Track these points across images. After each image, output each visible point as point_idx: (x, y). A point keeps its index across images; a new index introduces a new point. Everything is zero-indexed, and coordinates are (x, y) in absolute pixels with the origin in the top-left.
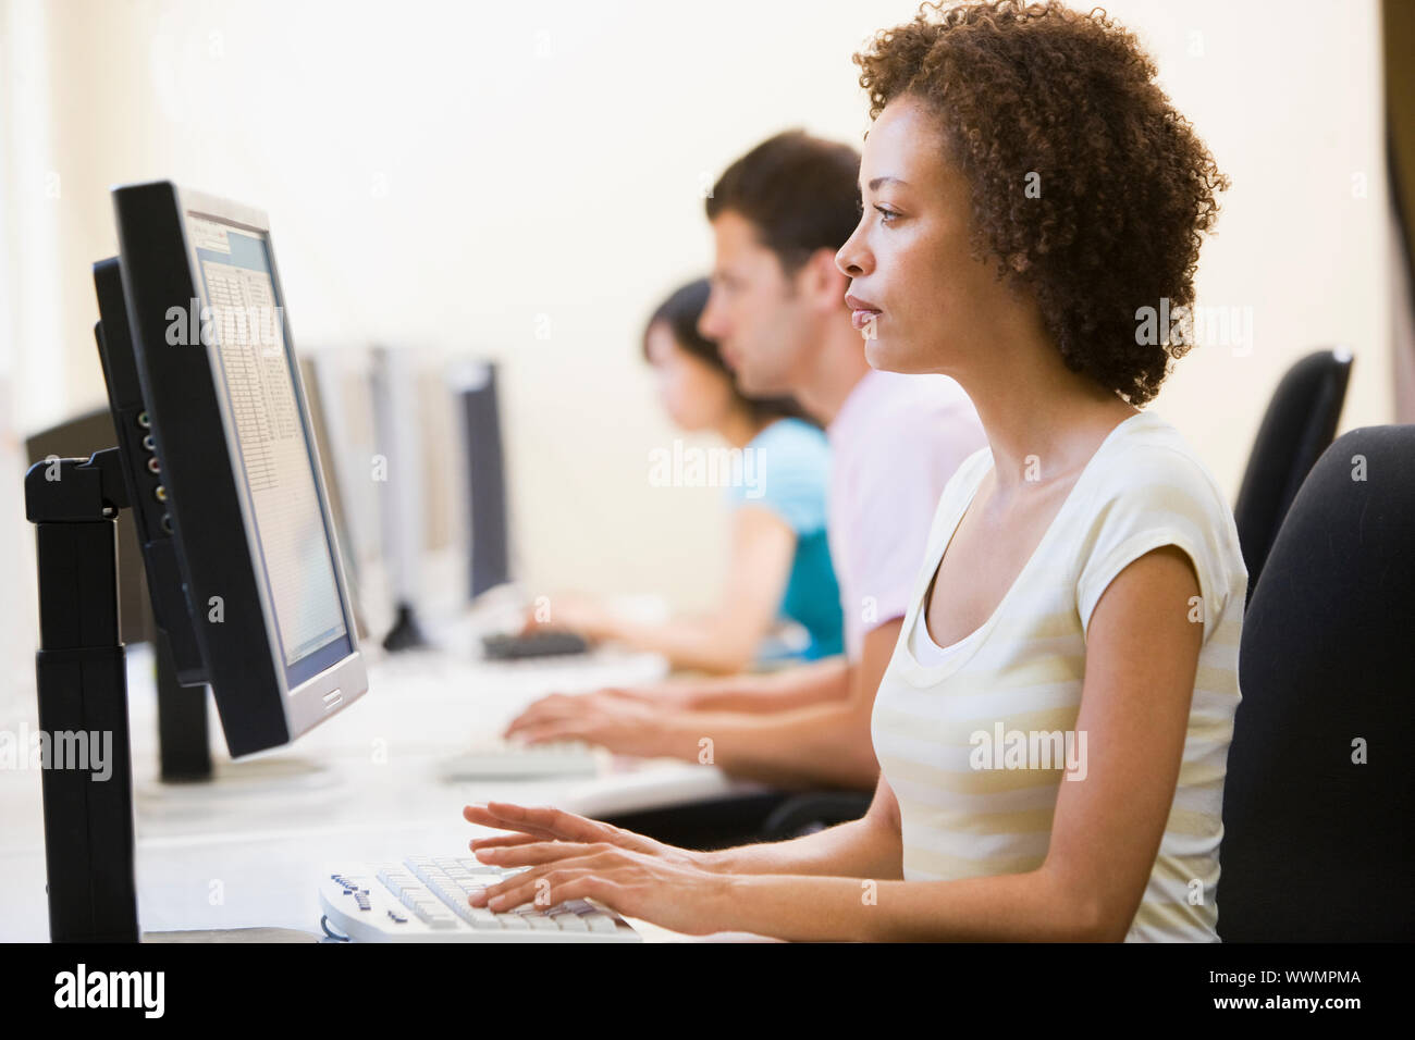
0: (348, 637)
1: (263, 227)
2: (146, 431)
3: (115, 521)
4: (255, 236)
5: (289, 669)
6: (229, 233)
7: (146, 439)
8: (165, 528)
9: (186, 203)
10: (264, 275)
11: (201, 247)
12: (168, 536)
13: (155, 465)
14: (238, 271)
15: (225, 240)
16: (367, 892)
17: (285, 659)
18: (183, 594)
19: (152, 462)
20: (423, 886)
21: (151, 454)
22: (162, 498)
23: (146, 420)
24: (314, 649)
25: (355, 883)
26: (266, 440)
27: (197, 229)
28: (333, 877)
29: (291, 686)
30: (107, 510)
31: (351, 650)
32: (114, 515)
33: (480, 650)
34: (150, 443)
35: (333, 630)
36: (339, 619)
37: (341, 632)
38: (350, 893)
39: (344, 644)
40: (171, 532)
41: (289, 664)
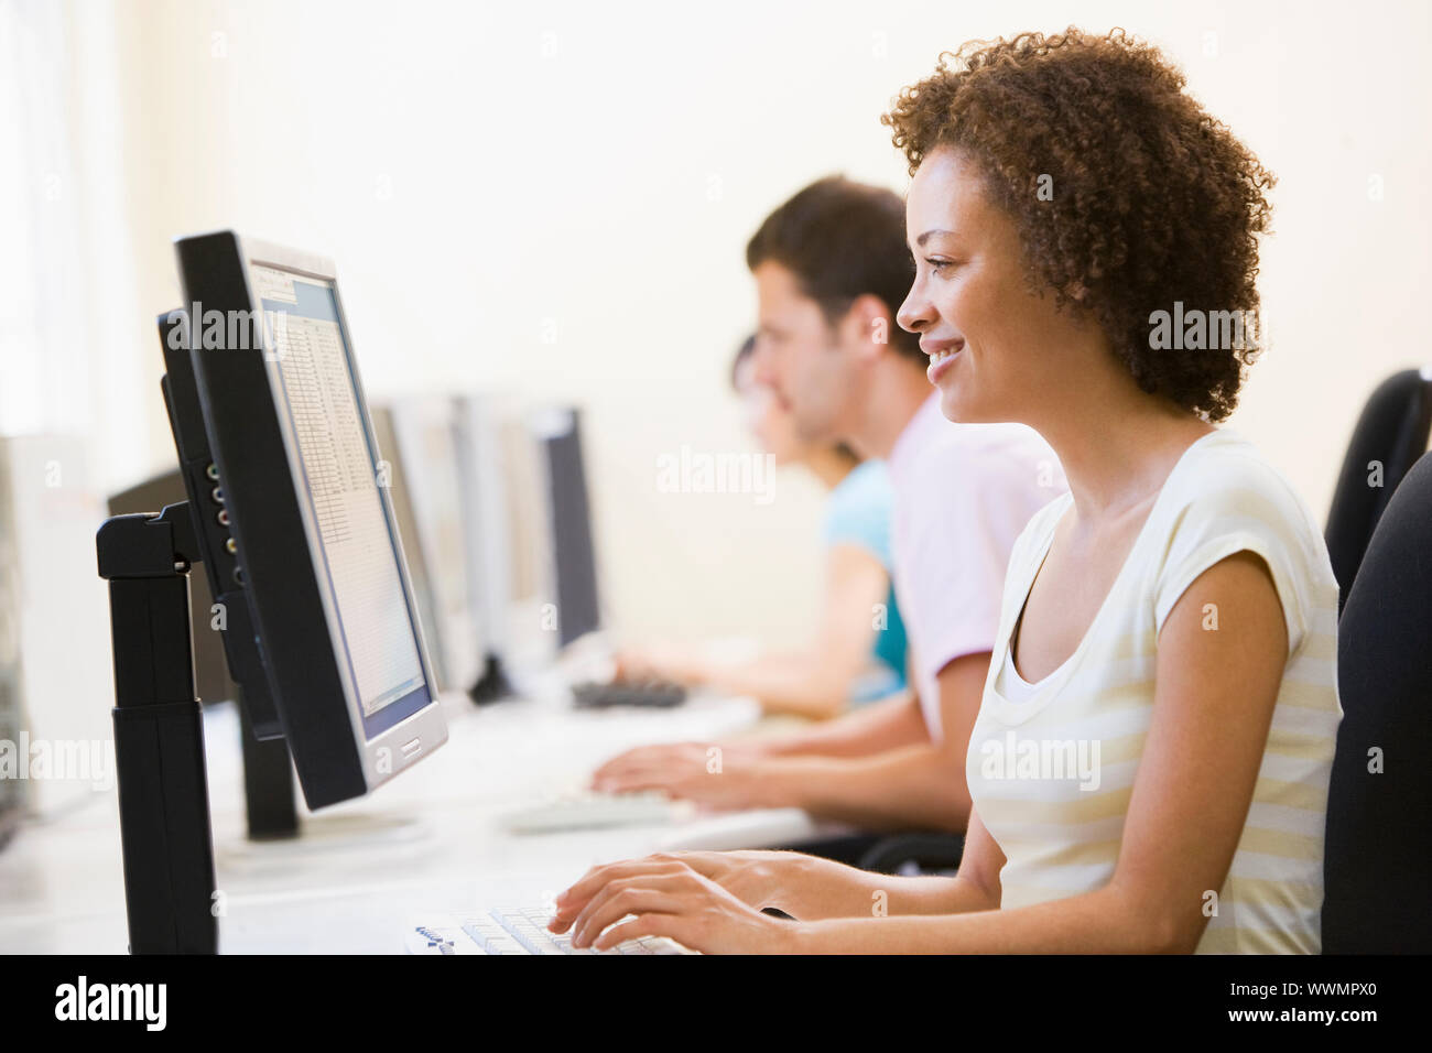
0: (427, 688)
1: (331, 276)
2: (215, 484)
3: (188, 576)
4: (322, 284)
5: (366, 720)
6: (294, 282)
7: (216, 491)
8: (236, 580)
9: (248, 252)
10: (333, 325)
11: (267, 297)
12: (240, 588)
13: (225, 518)
14: (306, 321)
15: (292, 290)
16: (452, 944)
17: (362, 710)
18: (255, 646)
19: (221, 514)
20: (508, 936)
21: (220, 507)
22: (233, 550)
23: (214, 472)
24: (392, 700)
25: (440, 935)
26: (339, 492)
27: (262, 280)
28: (418, 929)
29: (369, 737)
30: (179, 565)
31: (430, 700)
32: (186, 569)
33: (569, 698)
34: (219, 495)
35: (410, 682)
36: (417, 670)
37: (420, 683)
38: (434, 944)
39: (423, 694)
40: (243, 584)
41: (367, 715)
